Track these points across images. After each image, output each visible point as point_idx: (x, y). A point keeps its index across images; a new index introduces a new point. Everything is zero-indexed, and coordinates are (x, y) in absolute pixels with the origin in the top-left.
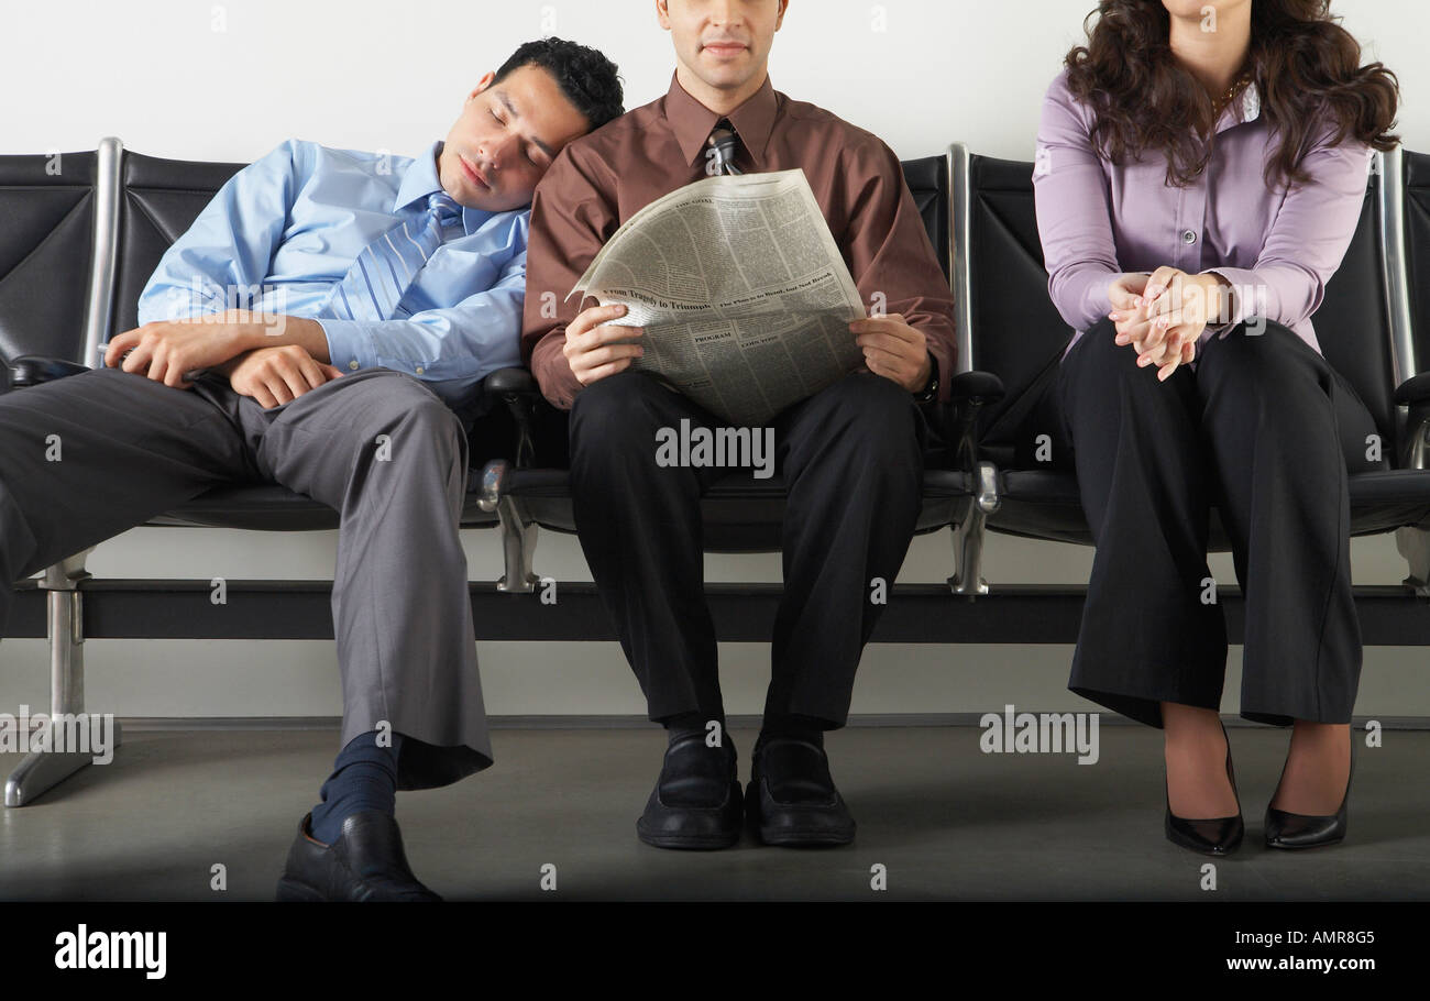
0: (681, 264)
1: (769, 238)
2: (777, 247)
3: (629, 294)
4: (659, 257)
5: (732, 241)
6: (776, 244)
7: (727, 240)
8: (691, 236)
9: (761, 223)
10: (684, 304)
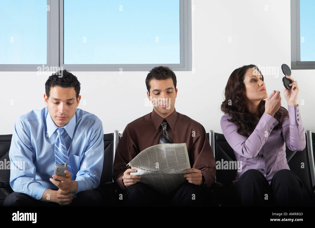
0: (153, 162)
1: (175, 157)
2: (176, 159)
3: (139, 167)
4: (148, 160)
5: (167, 157)
6: (176, 158)
7: (166, 157)
8: (157, 156)
9: (174, 153)
10: (153, 170)
